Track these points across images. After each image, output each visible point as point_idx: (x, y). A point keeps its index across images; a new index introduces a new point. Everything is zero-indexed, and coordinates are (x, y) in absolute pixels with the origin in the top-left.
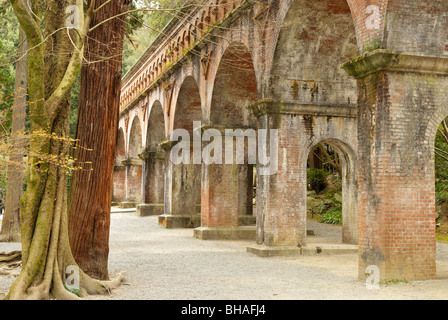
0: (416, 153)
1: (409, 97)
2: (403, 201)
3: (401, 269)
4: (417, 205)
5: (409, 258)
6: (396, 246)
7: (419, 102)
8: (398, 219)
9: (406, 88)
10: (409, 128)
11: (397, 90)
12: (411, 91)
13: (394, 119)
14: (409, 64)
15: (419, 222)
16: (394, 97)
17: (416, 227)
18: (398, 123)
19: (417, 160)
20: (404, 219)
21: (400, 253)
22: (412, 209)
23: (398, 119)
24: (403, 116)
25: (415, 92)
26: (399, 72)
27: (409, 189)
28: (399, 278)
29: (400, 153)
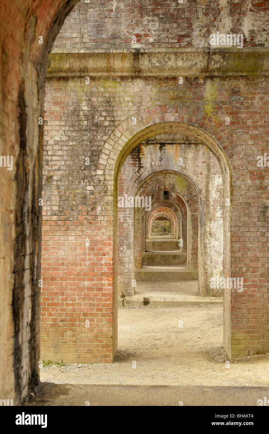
0: (84, 188)
1: (76, 112)
2: (61, 253)
3: (56, 347)
4: (84, 260)
5: (69, 333)
6: (50, 315)
7: (90, 117)
8: (53, 279)
9: (71, 99)
10: (74, 154)
11: (56, 103)
12: (79, 102)
13: (51, 142)
14: (67, 66)
15: (86, 283)
16: (52, 113)
17: (80, 289)
18: (56, 147)
19: (85, 197)
20: (62, 279)
21: (55, 325)
22: (75, 264)
23: (57, 143)
24: (64, 138)
25: (84, 103)
26: (59, 79)
27: (72, 238)
28: (53, 359)
29: (58, 187)
